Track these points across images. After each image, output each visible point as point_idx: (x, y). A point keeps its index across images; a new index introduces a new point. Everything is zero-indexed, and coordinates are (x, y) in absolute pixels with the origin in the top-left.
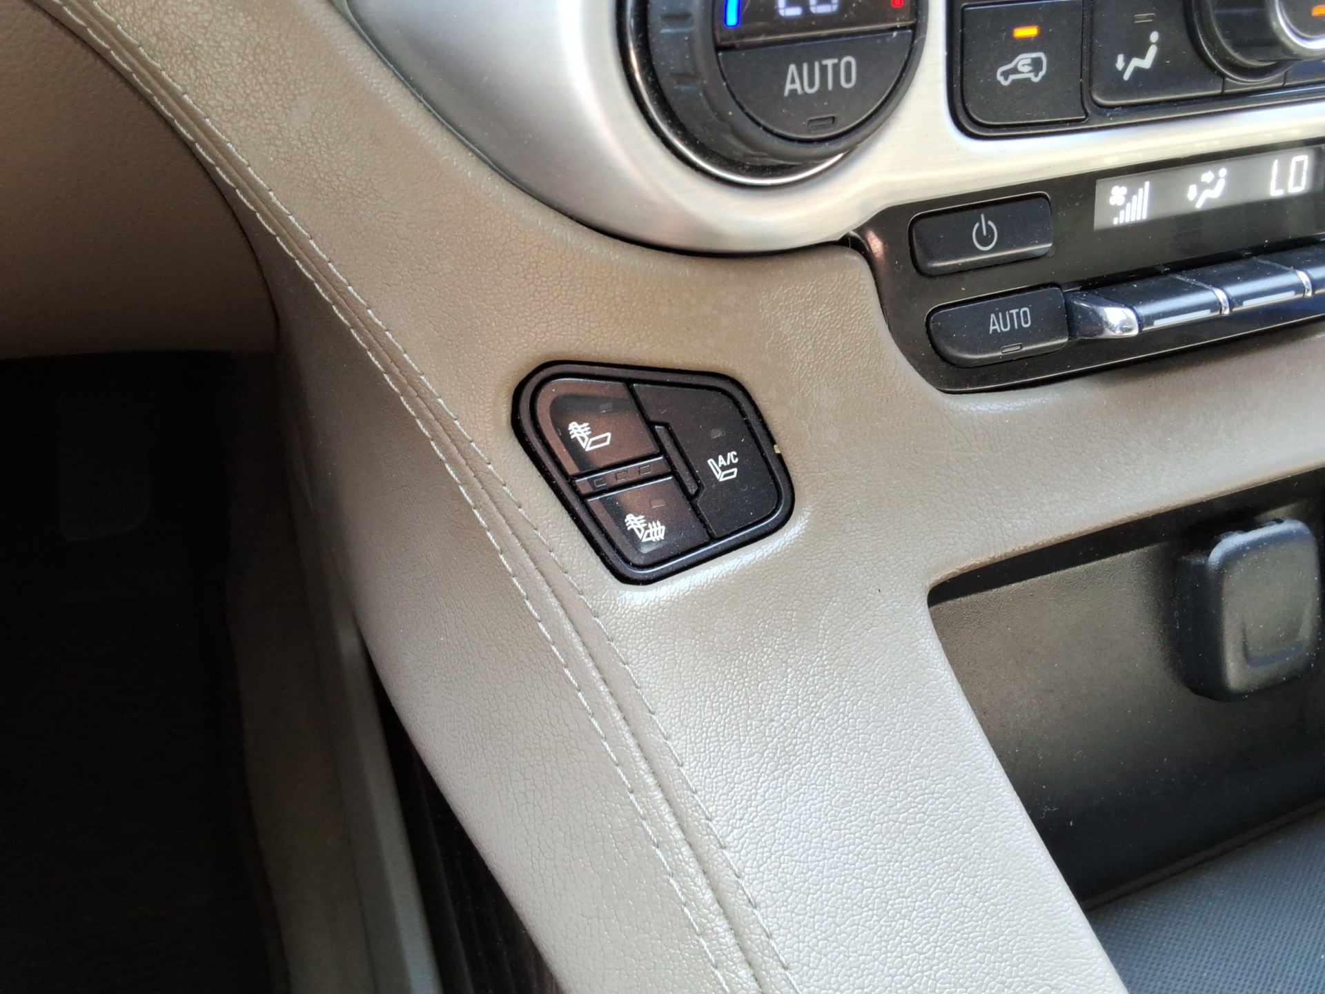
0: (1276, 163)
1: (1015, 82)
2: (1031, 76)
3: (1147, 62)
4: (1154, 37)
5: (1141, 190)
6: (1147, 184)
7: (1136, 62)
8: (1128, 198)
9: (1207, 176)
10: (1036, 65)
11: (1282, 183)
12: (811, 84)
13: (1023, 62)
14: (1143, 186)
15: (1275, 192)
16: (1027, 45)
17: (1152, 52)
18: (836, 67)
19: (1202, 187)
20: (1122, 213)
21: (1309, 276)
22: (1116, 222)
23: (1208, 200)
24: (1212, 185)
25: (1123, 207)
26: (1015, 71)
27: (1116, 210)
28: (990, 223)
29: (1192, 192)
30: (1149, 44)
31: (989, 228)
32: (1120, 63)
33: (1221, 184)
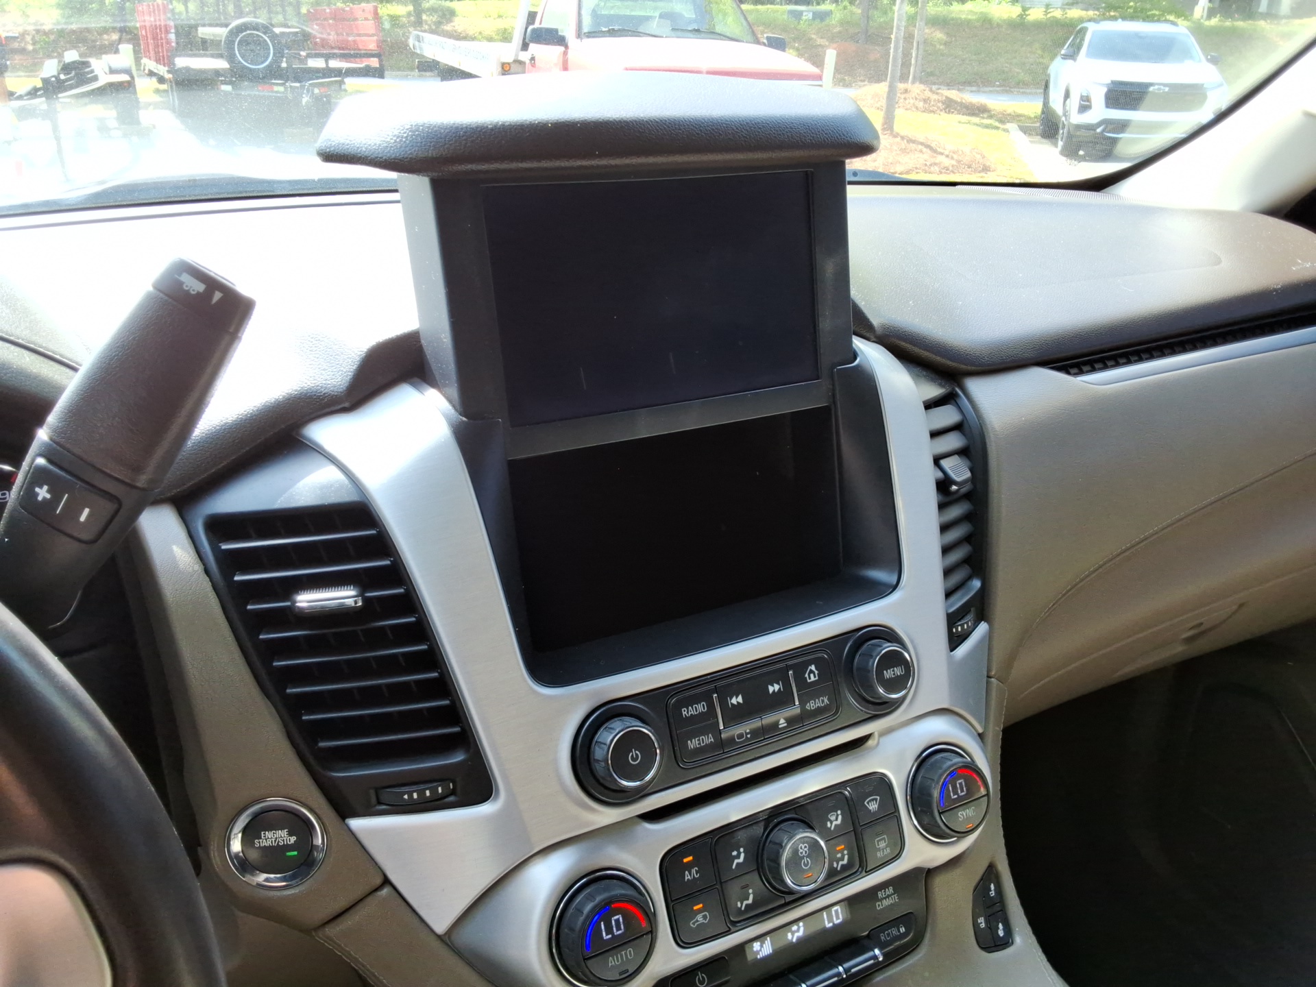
0: (825, 913)
1: (697, 925)
2: (704, 921)
3: (750, 901)
4: (751, 891)
5: (766, 942)
6: (768, 938)
7: (745, 903)
8: (762, 946)
9: (795, 928)
10: (705, 917)
11: (830, 920)
12: (618, 961)
13: (699, 918)
14: (766, 939)
15: (829, 925)
16: (699, 911)
17: (751, 897)
18: (626, 954)
19: (793, 933)
20: (761, 953)
21: (843, 967)
22: (759, 957)
23: (798, 937)
24: (798, 930)
25: (761, 950)
26: (697, 921)
27: (758, 952)
28: (703, 975)
29: (790, 936)
30: (749, 894)
31: (703, 977)
32: (739, 905)
33: (802, 929)
